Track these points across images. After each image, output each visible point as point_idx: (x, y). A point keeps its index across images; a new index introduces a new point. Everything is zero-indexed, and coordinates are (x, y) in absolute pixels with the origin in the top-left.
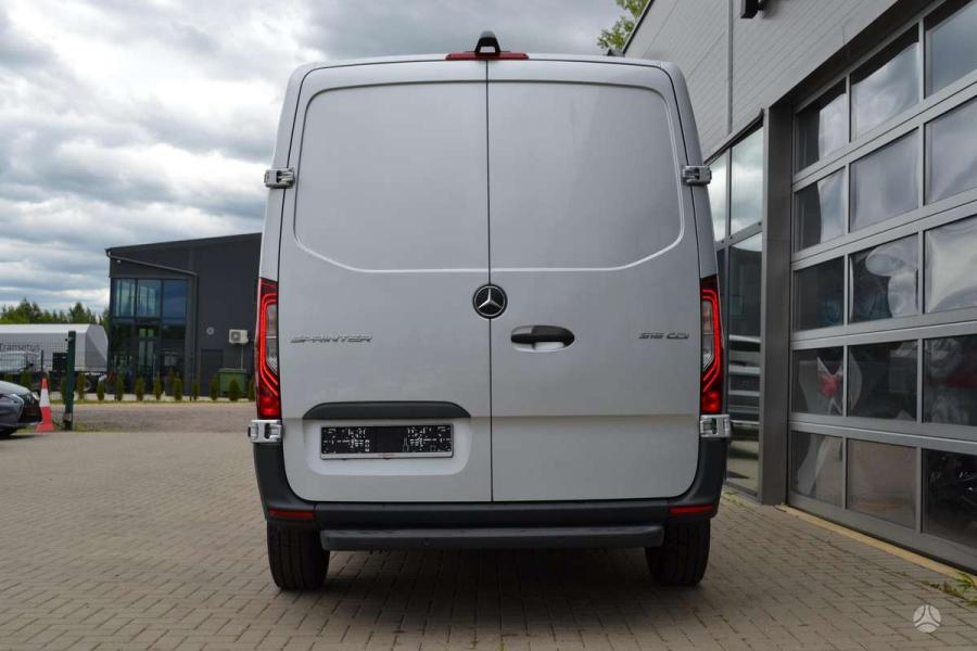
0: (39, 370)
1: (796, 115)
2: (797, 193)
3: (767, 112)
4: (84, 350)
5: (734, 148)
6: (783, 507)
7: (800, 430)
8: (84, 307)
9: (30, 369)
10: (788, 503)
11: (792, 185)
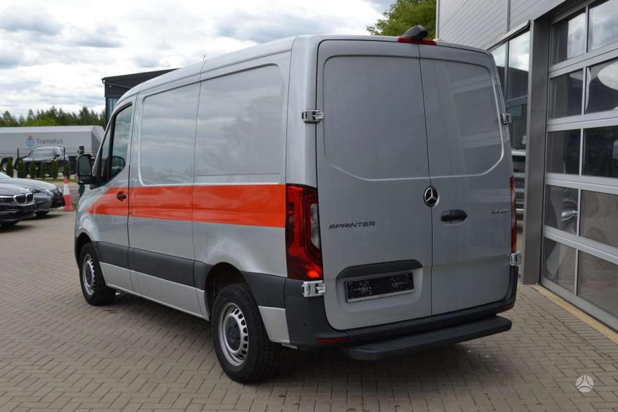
0: (63, 159)
1: (553, 25)
2: (551, 79)
3: (532, 23)
4: (91, 147)
5: (511, 42)
6: (538, 287)
7: (549, 238)
8: (89, 110)
9: (57, 159)
10: (540, 283)
11: (548, 73)
